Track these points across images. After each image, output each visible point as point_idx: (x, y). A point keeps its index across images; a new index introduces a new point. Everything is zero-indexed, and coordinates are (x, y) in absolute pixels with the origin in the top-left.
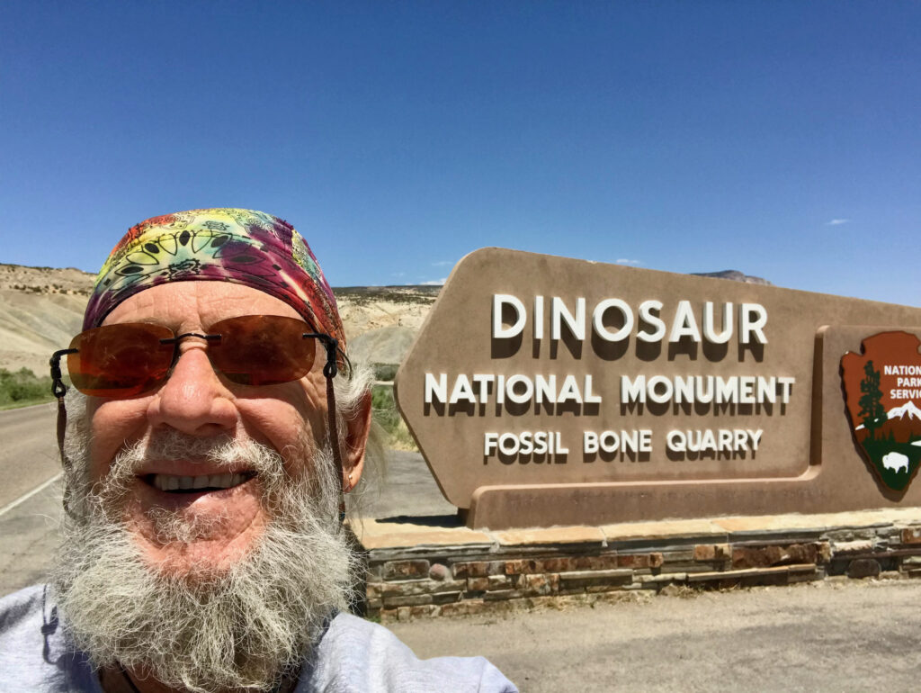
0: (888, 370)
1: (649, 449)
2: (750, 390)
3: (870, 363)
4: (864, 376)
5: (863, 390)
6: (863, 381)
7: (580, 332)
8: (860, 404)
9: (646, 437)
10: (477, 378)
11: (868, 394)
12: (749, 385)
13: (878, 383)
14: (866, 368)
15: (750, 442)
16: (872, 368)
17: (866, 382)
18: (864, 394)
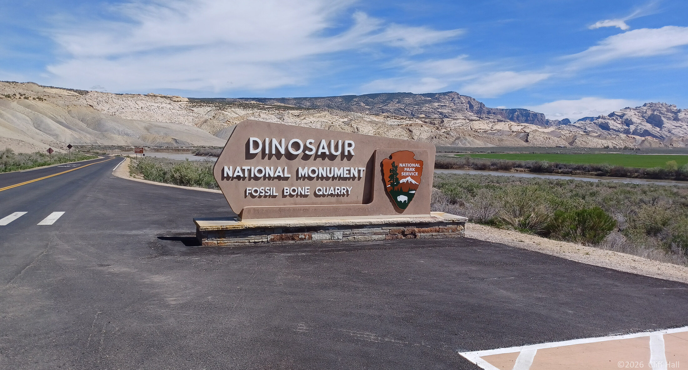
0: (401, 165)
1: (309, 193)
2: (348, 172)
3: (394, 162)
4: (391, 167)
5: (390, 173)
7: (283, 151)
8: (389, 177)
9: (308, 189)
10: (243, 168)
11: (392, 174)
12: (347, 170)
13: (397, 170)
14: (392, 164)
15: (347, 191)
16: (395, 164)
17: (392, 170)
18: (391, 174)
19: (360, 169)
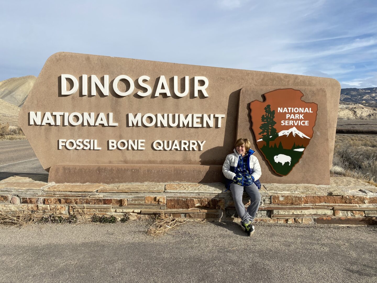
0: (280, 110)
1: (143, 148)
3: (269, 106)
4: (264, 113)
5: (263, 121)
6: (263, 116)
7: (106, 92)
8: (261, 128)
9: (142, 142)
11: (266, 123)
12: (198, 118)
13: (274, 117)
14: (265, 109)
16: (270, 109)
17: (265, 117)
18: (263, 123)
19: (216, 116)
